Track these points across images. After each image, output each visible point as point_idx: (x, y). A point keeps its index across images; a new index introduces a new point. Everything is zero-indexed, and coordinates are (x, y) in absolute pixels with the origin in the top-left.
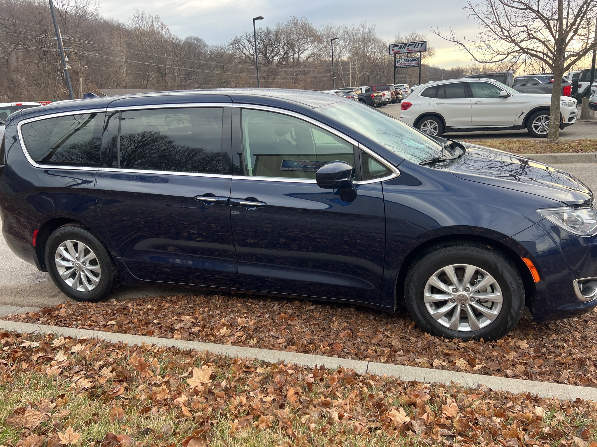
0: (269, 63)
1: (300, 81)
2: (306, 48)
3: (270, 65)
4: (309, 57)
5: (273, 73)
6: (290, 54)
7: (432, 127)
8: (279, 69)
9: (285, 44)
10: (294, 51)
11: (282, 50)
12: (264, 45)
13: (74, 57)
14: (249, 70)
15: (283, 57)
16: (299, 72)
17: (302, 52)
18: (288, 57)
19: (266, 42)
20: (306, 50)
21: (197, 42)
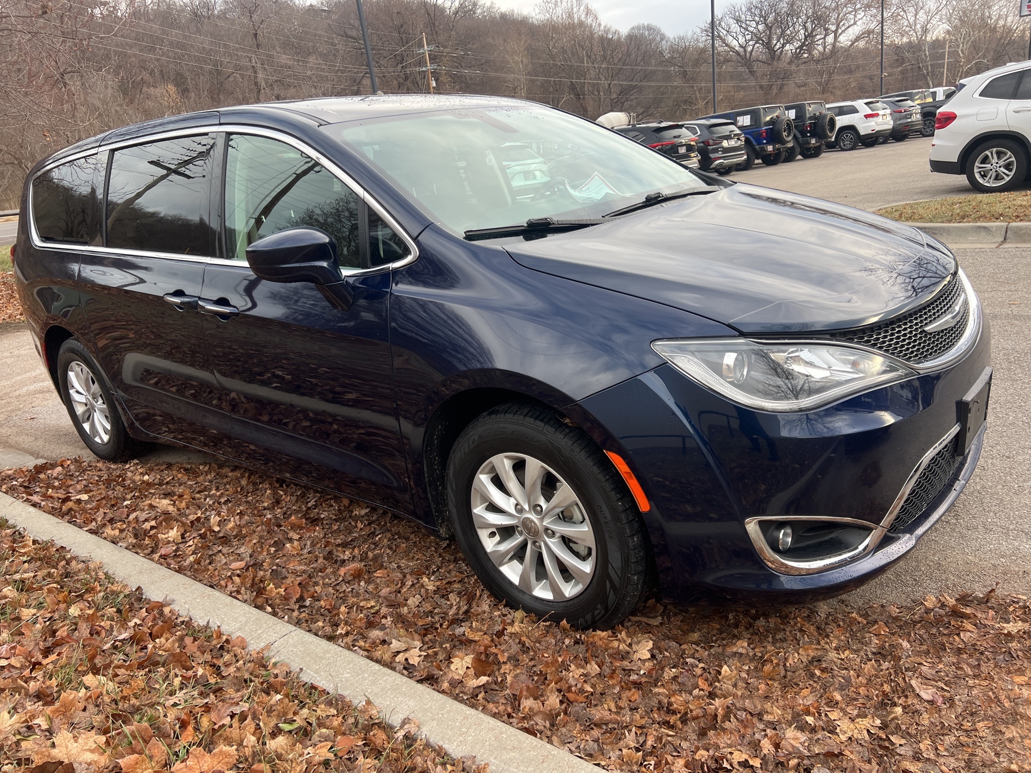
0: (773, 58)
1: (835, 88)
2: (852, 22)
3: (775, 63)
4: (857, 39)
5: (782, 76)
6: (818, 37)
7: (1001, 162)
8: (793, 67)
9: (808, 18)
10: (826, 30)
11: (802, 32)
12: (767, 25)
13: (443, 79)
14: (732, 76)
15: (803, 44)
16: (834, 70)
17: (843, 31)
18: (813, 42)
19: (771, 18)
20: (852, 25)
21: (649, 34)
